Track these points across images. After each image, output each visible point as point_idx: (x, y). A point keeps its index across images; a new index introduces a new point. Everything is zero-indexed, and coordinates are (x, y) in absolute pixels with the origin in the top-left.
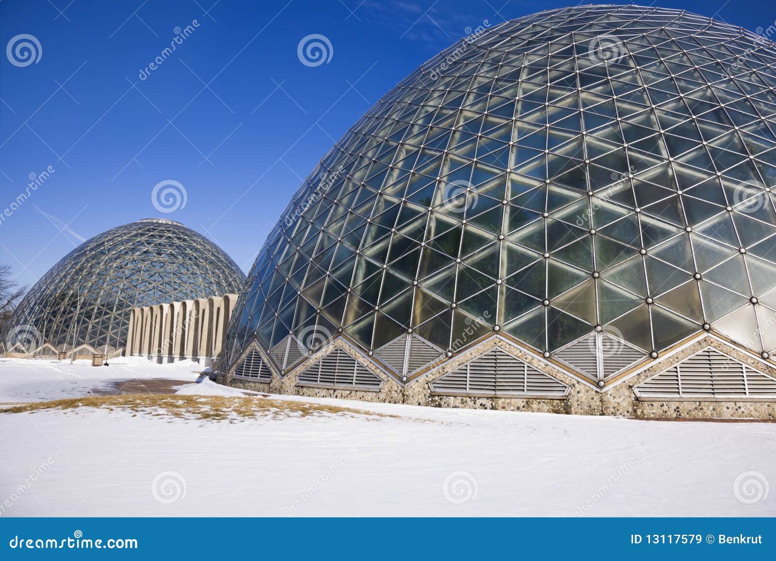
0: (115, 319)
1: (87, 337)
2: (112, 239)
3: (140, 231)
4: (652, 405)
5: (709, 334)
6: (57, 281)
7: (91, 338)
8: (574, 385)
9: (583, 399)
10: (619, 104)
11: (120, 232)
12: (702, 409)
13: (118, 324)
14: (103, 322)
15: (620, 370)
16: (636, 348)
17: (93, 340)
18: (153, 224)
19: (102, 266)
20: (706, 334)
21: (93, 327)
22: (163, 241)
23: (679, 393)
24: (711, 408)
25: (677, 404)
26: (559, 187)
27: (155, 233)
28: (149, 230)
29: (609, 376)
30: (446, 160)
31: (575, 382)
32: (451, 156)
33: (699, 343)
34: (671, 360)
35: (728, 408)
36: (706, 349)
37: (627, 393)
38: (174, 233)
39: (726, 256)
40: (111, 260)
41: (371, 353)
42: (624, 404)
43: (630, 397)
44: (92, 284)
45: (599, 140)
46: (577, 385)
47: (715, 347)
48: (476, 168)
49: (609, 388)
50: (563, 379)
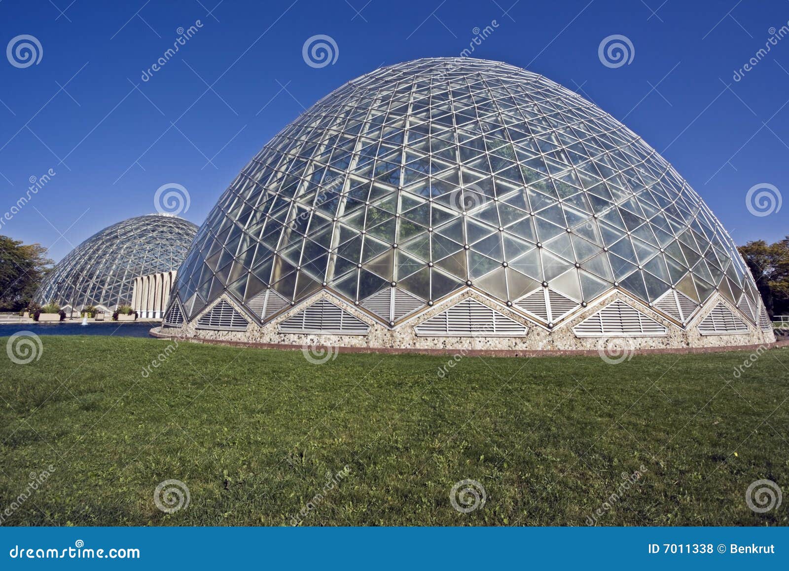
0: (125, 285)
1: (102, 300)
2: (123, 228)
3: (147, 222)
4: (427, 340)
5: (471, 289)
6: (78, 258)
7: (104, 300)
8: (373, 325)
9: (379, 336)
10: (433, 125)
11: (131, 222)
12: (461, 342)
13: (127, 289)
14: (115, 288)
15: (406, 315)
16: (418, 298)
17: (106, 302)
18: (158, 217)
19: (114, 247)
20: (468, 288)
21: (107, 292)
22: (165, 229)
23: (446, 330)
24: (468, 341)
25: (444, 339)
26: (380, 183)
27: (160, 223)
28: (154, 221)
29: (398, 319)
30: (310, 164)
31: (374, 323)
32: (314, 162)
33: (463, 295)
34: (442, 307)
35: (480, 342)
36: (468, 299)
37: (410, 331)
38: (174, 223)
39: (490, 232)
40: (122, 243)
41: (243, 303)
42: (407, 339)
43: (411, 333)
44: (106, 260)
45: (415, 151)
46: (375, 325)
47: (474, 298)
48: (328, 170)
49: (398, 328)
50: (366, 321)
